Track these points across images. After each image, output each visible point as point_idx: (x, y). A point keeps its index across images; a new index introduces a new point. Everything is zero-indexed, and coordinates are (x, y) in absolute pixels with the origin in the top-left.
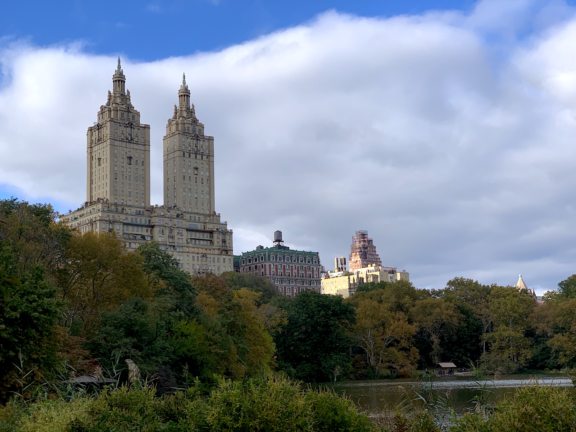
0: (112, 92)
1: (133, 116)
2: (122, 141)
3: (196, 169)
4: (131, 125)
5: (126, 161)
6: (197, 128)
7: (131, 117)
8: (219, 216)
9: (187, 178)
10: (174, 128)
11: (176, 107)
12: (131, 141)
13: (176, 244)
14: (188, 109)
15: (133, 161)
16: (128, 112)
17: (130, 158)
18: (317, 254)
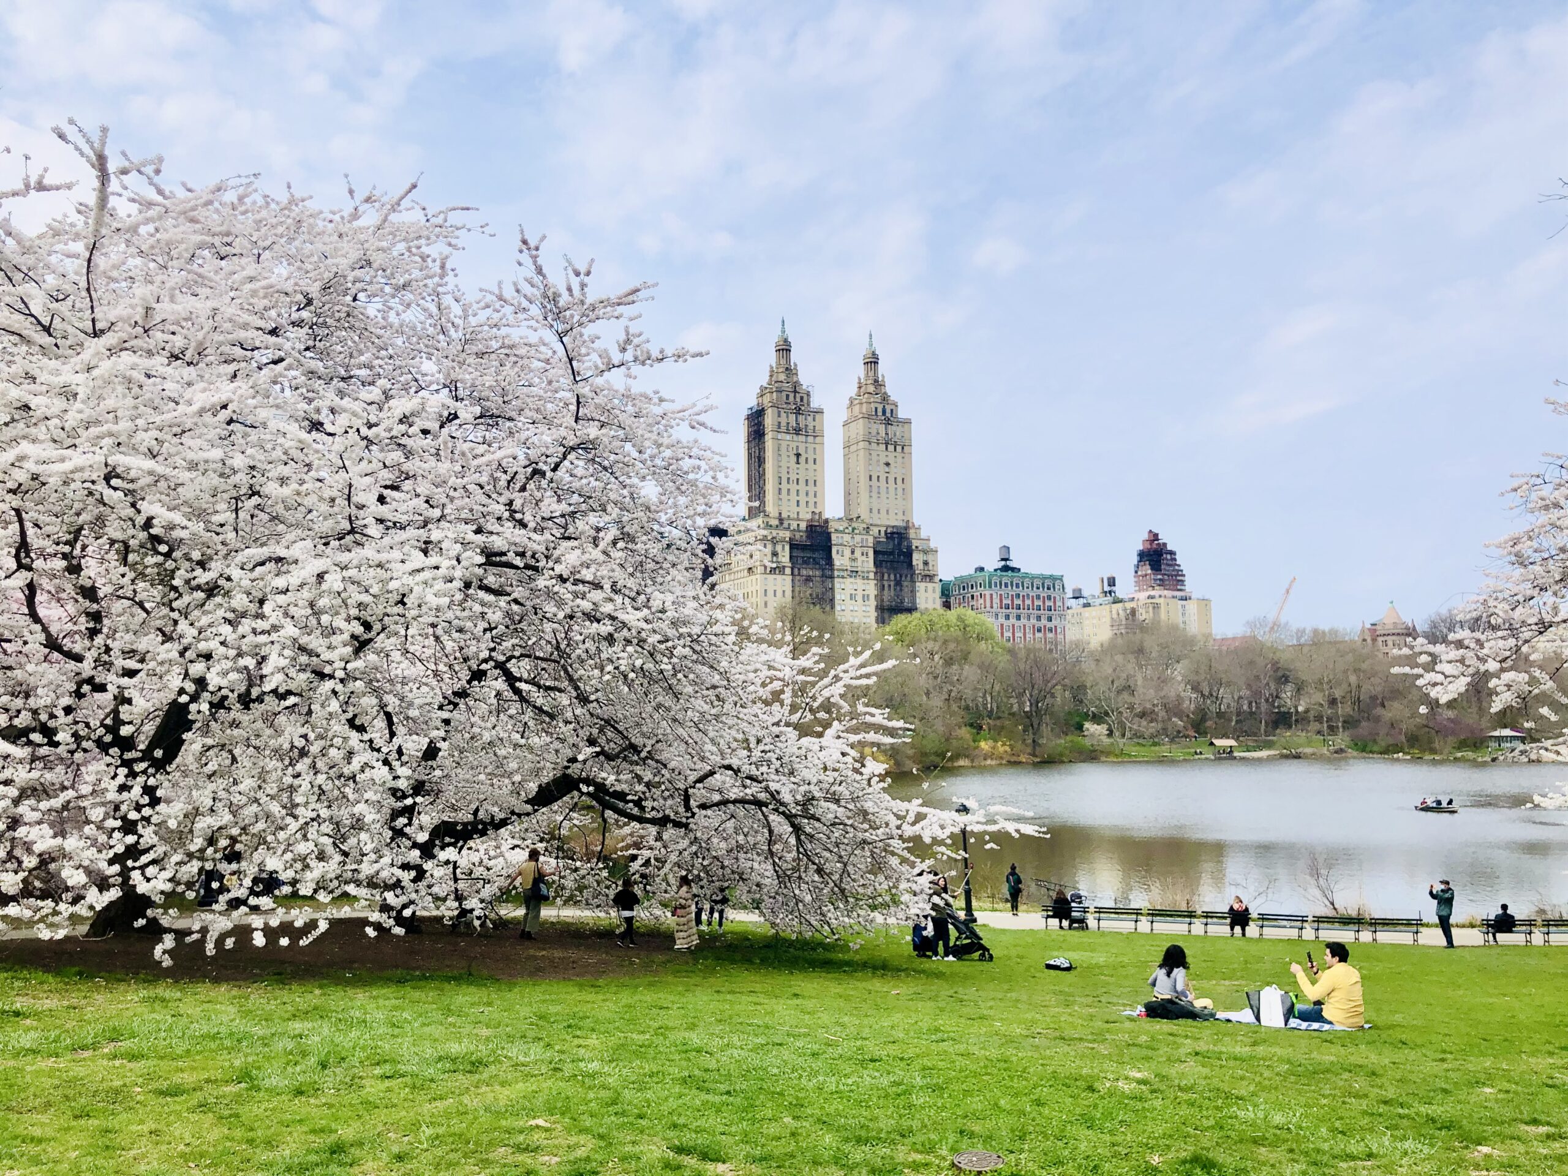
0: (774, 365)
1: (802, 399)
2: (787, 432)
3: (888, 464)
4: (798, 411)
5: (794, 459)
6: (888, 408)
7: (798, 400)
8: (919, 528)
9: (874, 478)
10: (856, 409)
11: (859, 379)
12: (797, 431)
13: (859, 569)
14: (876, 381)
15: (802, 459)
16: (795, 392)
17: (798, 455)
18: (1061, 578)
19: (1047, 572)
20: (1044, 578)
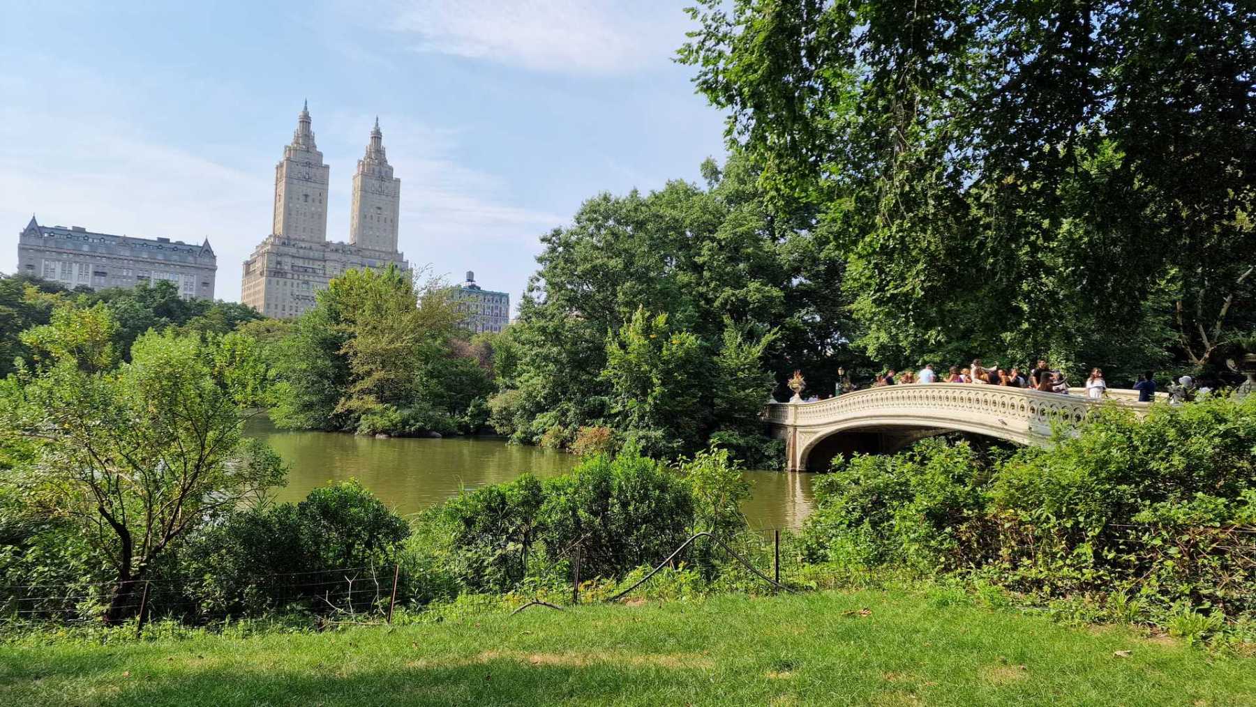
0: (298, 133)
1: (315, 156)
2: (299, 179)
3: (379, 208)
4: (308, 164)
5: (302, 198)
6: (383, 170)
7: (311, 157)
8: (402, 254)
9: (369, 217)
10: (363, 168)
11: (367, 148)
12: (308, 179)
14: (379, 150)
15: (310, 199)
17: (306, 196)
18: (507, 296)
19: (497, 291)
20: (493, 294)
